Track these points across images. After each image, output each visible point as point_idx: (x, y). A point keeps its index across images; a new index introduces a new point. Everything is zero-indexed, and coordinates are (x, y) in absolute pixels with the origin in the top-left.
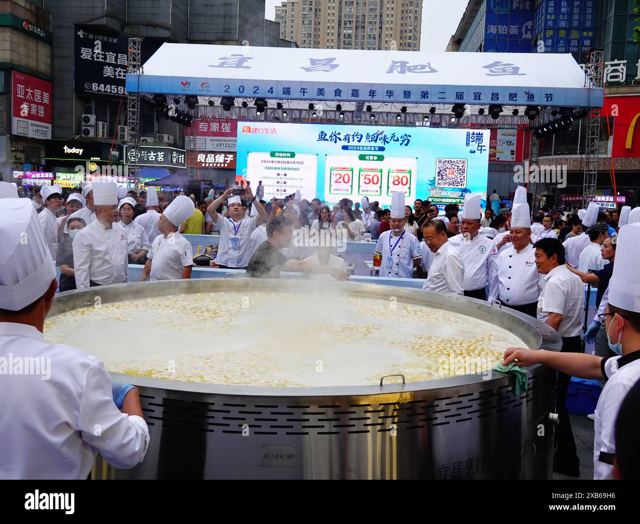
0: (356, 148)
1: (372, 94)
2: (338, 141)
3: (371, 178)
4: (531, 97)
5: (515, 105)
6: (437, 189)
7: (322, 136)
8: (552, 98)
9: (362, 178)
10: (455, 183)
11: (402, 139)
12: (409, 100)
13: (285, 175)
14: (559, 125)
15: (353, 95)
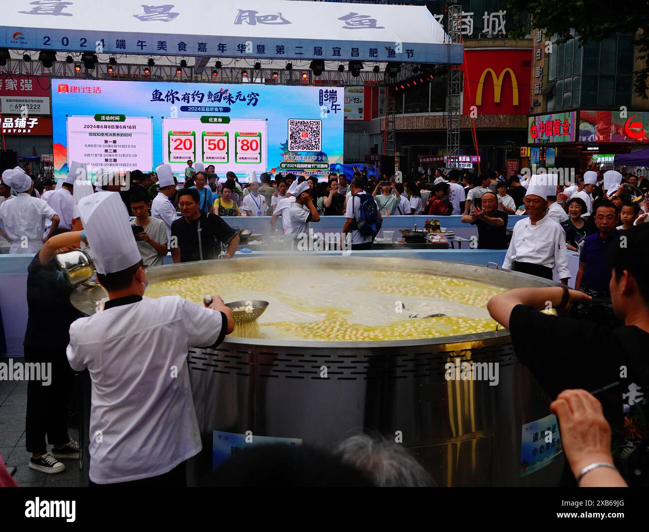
0: (197, 109)
1: (221, 48)
2: (176, 101)
3: (216, 142)
4: (392, 53)
5: (376, 62)
6: (291, 154)
7: (157, 95)
8: (412, 54)
9: (206, 144)
10: (309, 146)
11: (249, 98)
12: (263, 55)
13: (115, 142)
14: (418, 82)
15: (199, 49)
